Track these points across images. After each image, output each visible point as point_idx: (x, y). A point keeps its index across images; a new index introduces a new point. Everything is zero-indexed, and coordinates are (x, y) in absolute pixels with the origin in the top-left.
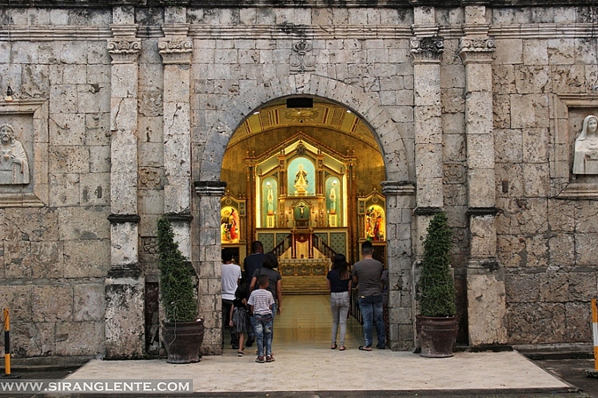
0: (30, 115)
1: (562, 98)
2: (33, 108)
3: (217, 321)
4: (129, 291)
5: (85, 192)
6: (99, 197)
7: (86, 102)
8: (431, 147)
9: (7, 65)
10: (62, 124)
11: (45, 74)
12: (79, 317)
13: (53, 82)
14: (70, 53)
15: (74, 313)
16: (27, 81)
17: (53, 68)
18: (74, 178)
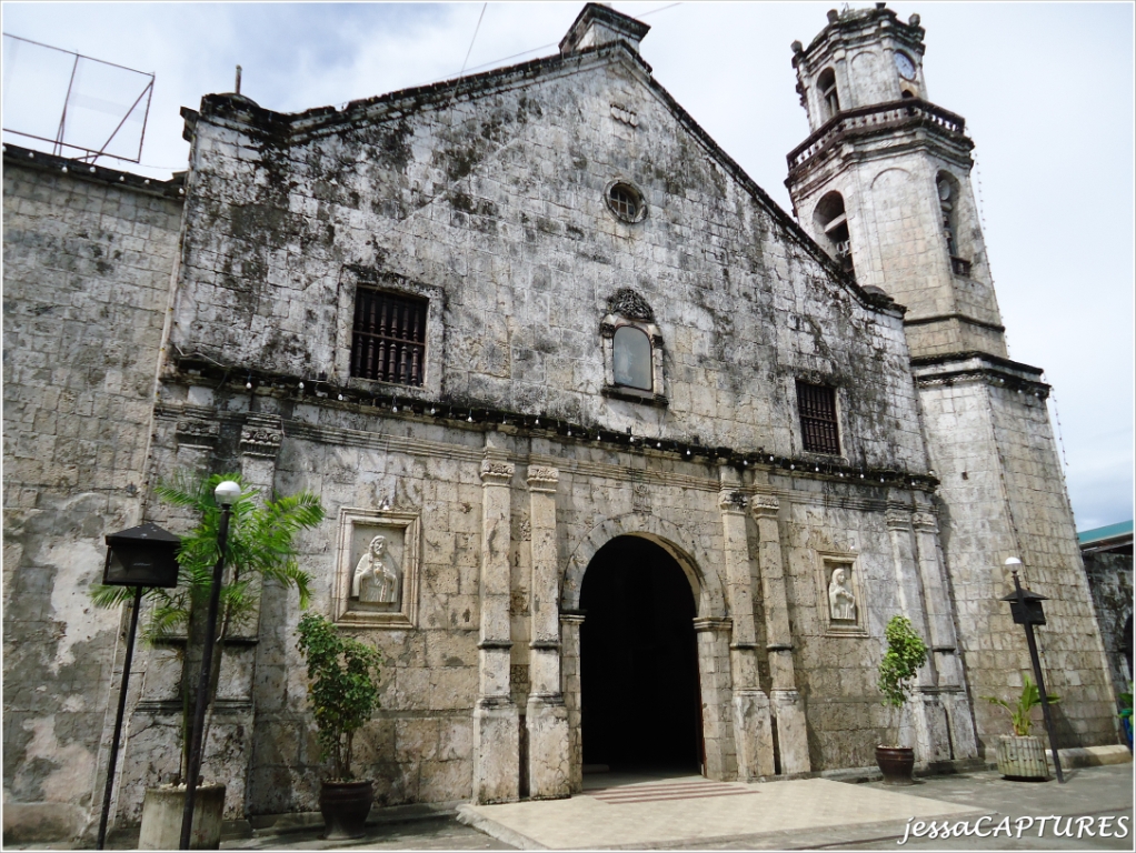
0: (402, 529)
1: (821, 553)
2: (407, 522)
3: (578, 756)
4: (504, 724)
5: (454, 615)
6: (467, 620)
7: (457, 519)
8: (744, 588)
9: (382, 475)
10: (433, 541)
11: (419, 488)
12: (445, 756)
13: (426, 497)
14: (444, 470)
15: (439, 751)
16: (400, 493)
17: (426, 483)
18: (444, 598)
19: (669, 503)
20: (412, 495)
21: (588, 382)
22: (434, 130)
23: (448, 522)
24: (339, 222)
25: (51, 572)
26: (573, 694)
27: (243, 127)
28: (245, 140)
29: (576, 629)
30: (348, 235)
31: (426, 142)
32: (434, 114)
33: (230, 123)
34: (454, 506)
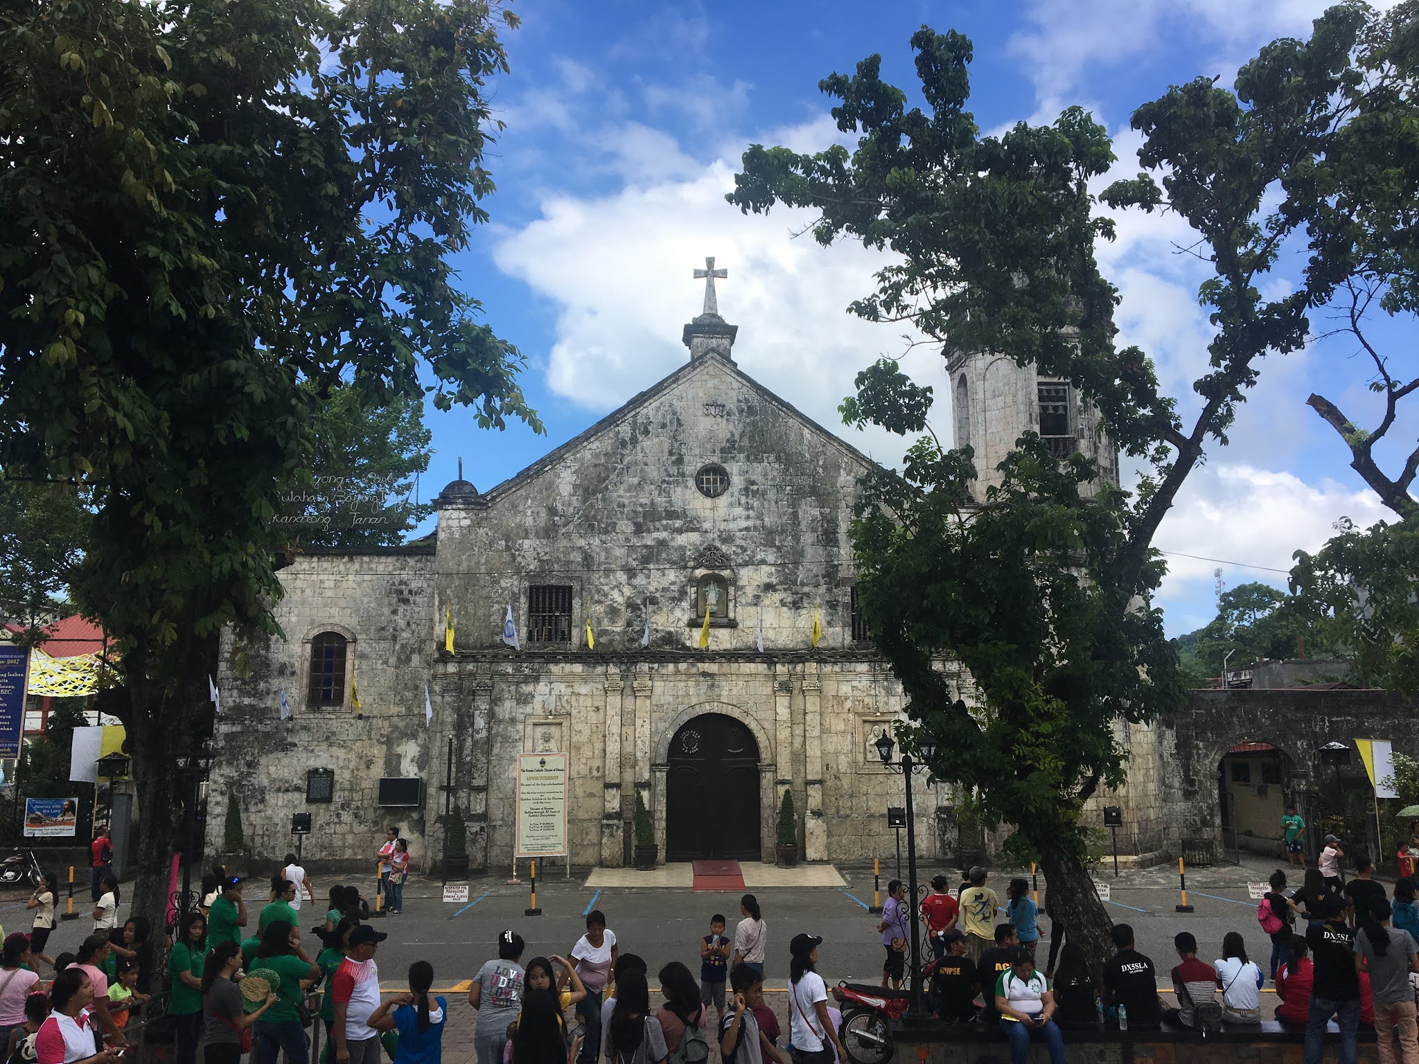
0: (560, 724)
1: (860, 716)
2: (562, 720)
4: (615, 827)
5: (591, 769)
6: (599, 772)
7: (592, 717)
8: (786, 745)
9: (547, 696)
10: (578, 730)
11: (569, 701)
13: (573, 705)
14: (583, 689)
15: (583, 839)
16: (558, 704)
17: (574, 698)
18: (584, 761)
19: (734, 692)
20: (564, 704)
21: (679, 620)
22: (573, 469)
23: (586, 718)
24: (518, 550)
25: (399, 756)
26: (661, 811)
27: (461, 506)
28: (463, 514)
29: (664, 774)
30: (523, 557)
31: (568, 479)
32: (572, 458)
33: (454, 506)
34: (589, 709)
